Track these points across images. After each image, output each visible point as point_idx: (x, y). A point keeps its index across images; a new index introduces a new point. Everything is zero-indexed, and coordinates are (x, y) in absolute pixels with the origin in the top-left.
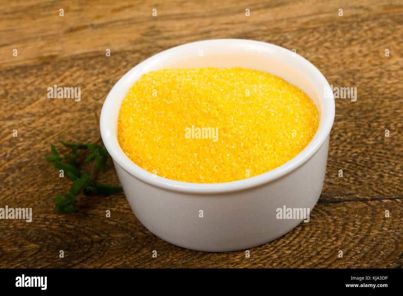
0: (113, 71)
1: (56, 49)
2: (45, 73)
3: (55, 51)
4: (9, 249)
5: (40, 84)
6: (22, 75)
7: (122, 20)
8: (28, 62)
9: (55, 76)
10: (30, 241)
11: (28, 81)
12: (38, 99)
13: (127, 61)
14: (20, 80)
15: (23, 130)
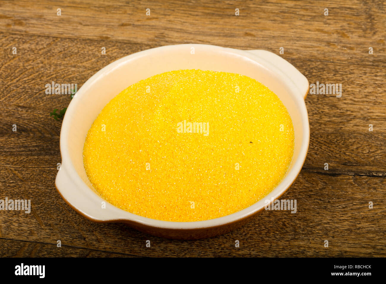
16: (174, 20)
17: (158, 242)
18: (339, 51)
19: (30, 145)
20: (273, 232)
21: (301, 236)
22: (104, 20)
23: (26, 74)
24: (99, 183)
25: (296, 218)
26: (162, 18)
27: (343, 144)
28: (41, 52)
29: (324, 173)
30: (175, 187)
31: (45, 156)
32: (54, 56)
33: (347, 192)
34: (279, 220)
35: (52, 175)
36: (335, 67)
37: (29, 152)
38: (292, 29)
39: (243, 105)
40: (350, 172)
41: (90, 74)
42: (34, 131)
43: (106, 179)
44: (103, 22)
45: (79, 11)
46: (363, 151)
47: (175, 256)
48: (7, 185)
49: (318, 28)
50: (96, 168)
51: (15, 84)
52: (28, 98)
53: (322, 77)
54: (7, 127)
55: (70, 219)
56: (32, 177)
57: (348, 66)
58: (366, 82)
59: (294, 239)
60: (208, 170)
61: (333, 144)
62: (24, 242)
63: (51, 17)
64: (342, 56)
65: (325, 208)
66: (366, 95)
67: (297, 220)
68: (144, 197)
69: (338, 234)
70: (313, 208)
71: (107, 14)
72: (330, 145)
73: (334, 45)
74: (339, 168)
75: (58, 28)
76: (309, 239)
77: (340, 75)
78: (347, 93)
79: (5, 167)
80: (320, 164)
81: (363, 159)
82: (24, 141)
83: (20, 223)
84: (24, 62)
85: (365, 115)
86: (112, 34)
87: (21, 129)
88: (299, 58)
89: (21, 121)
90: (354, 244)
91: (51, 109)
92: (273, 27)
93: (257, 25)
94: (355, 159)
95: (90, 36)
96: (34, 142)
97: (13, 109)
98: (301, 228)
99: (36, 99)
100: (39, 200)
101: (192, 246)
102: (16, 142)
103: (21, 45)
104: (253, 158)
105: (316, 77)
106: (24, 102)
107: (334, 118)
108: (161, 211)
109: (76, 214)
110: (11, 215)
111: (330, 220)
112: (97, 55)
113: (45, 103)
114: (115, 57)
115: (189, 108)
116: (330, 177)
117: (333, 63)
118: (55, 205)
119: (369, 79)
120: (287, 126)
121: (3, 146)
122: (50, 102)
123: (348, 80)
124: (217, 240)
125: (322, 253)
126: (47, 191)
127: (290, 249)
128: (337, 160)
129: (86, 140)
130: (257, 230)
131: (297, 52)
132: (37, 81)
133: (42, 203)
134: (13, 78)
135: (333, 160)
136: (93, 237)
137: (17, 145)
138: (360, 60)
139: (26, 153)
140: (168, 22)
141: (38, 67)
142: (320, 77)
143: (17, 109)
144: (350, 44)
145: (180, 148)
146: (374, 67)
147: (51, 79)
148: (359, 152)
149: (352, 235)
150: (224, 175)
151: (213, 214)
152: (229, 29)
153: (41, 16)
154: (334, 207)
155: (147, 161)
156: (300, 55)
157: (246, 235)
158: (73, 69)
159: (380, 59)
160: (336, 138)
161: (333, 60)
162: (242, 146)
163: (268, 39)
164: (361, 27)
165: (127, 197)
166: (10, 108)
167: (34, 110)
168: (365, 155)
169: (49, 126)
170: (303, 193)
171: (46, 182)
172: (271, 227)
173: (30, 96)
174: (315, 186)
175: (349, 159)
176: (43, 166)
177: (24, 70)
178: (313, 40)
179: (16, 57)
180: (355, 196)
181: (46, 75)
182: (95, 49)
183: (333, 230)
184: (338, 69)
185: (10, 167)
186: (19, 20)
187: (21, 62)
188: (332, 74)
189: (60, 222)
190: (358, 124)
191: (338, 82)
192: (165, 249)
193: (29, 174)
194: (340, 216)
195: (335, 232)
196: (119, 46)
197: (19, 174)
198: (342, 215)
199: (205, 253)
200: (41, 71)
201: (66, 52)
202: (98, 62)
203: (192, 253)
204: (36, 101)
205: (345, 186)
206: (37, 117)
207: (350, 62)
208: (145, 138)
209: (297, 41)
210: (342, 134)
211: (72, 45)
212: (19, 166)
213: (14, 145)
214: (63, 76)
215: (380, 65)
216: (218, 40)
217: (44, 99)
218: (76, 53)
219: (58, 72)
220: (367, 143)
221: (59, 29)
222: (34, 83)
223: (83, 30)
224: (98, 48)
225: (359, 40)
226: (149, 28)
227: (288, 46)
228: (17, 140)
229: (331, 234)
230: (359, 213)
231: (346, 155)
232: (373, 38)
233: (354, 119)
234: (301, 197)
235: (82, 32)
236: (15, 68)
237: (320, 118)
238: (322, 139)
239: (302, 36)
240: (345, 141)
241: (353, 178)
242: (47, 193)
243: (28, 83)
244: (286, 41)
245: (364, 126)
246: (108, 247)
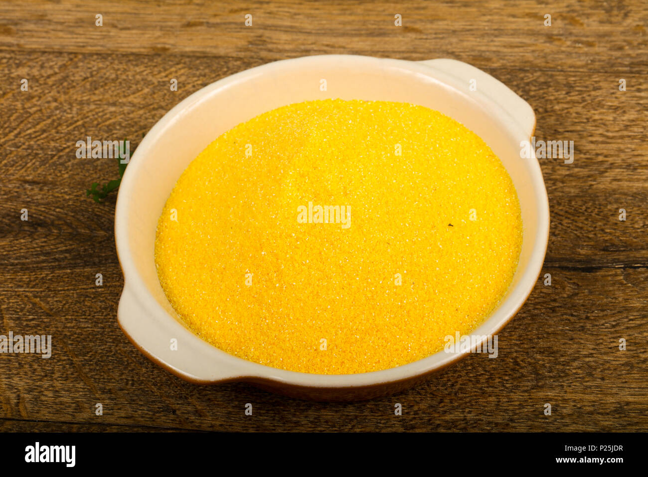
0: (214, 75)
1: (169, 41)
2: (154, 64)
3: (169, 44)
4: (83, 231)
5: (147, 75)
6: (134, 63)
7: (235, 23)
8: (142, 50)
9: (162, 70)
10: (101, 228)
11: (138, 69)
12: (142, 90)
13: (228, 68)
14: (132, 67)
15: (122, 118)
16: (278, 11)
17: (301, 408)
18: (568, 49)
19: (55, 250)
20: (500, 378)
21: (547, 382)
22: (155, 18)
23: (29, 122)
24: (193, 313)
25: (534, 350)
26: (257, 8)
27: (598, 215)
28: (50, 81)
29: (572, 267)
30: (330, 312)
31: (83, 269)
32: (74, 87)
33: (616, 298)
34: (506, 356)
35: (101, 302)
36: (566, 79)
37: (54, 262)
38: (484, 15)
39: (428, 161)
40: (616, 262)
41: (144, 115)
42: (59, 225)
43: (205, 306)
44: (155, 22)
45: (109, 4)
46: (634, 224)
47: (336, 431)
48: (25, 324)
49: (527, 11)
50: (183, 286)
51: (13, 142)
52: (40, 166)
53: (547, 98)
54: (9, 220)
55: (144, 379)
56: (67, 306)
57: (590, 76)
58: (623, 102)
59: (536, 387)
60: (384, 279)
61: (580, 215)
62: (67, 425)
63: (60, 16)
64: (576, 58)
65: (583, 329)
66: (627, 126)
67: (537, 353)
68: (277, 333)
69: (610, 372)
70: (562, 330)
71: (159, 6)
72: (576, 218)
73: (560, 40)
74: (597, 258)
75: (75, 36)
76: (562, 386)
77: (577, 93)
78: (594, 124)
79: (16, 292)
80: (564, 252)
81: (635, 238)
82: (43, 242)
83: (57, 391)
84: (23, 100)
85: (629, 161)
86: (172, 41)
87: (34, 223)
88: (504, 67)
89: (34, 208)
90: (639, 388)
91: (82, 184)
92: (451, 14)
93: (422, 12)
94: (621, 240)
95: (134, 48)
96: (62, 245)
97: (15, 187)
98: (545, 367)
99: (54, 168)
100: (84, 347)
101: (362, 411)
102: (29, 246)
103: (13, 70)
104: (456, 252)
105: (537, 98)
106: (33, 173)
107: (576, 170)
108: (308, 357)
109: (154, 368)
110: (39, 377)
111: (594, 349)
112: (151, 81)
113: (70, 173)
114: (184, 84)
115: (340, 173)
116: (583, 274)
117: (562, 73)
118: (114, 354)
119: (627, 97)
120: (506, 191)
121: (7, 255)
122: (80, 170)
123: (592, 100)
124: (405, 399)
125: (587, 408)
126: (96, 330)
127: (533, 406)
128: (592, 243)
129: (157, 237)
130: (471, 375)
131: (498, 56)
132: (50, 134)
133: (91, 353)
134: (7, 130)
135: (585, 244)
136: (189, 408)
137: (32, 252)
138: (608, 63)
139: (49, 265)
140: (268, 15)
141: (50, 109)
142: (543, 98)
143: (23, 186)
144: (587, 36)
145: (332, 244)
146: (633, 75)
147: (76, 129)
148: (626, 227)
149: (634, 374)
150: (412, 286)
151: (398, 355)
152: (375, 21)
153: (42, 16)
154: (597, 325)
155: (276, 270)
156: (505, 62)
157: (453, 385)
158: (113, 109)
159: (641, 59)
160: (584, 205)
161: (561, 66)
162: (436, 233)
163: (444, 35)
164: (601, 6)
165: (245, 335)
166: (10, 186)
167: (54, 186)
168: (639, 230)
169: (84, 213)
170: (541, 306)
171: (92, 314)
172: (494, 369)
173: (43, 162)
174: (559, 291)
175: (611, 239)
176: (83, 287)
177: (25, 115)
178: (523, 34)
179: (8, 93)
180: (630, 304)
181: (66, 122)
182: (145, 71)
183: (601, 366)
184: (573, 82)
185: (24, 291)
186: (4, 25)
187: (17, 101)
188: (564, 92)
189: (127, 384)
190: (619, 178)
191: (576, 105)
192: (316, 421)
193: (61, 302)
194: (609, 340)
195: (605, 369)
196: (188, 63)
197: (41, 303)
198: (612, 340)
199: (387, 422)
200: (56, 115)
201: (95, 79)
202: (154, 93)
203: (365, 424)
204: (55, 169)
205: (611, 288)
206: (61, 200)
207: (591, 69)
208: (269, 231)
209: (496, 36)
210: (594, 198)
211: (105, 66)
212: (41, 289)
213: (28, 252)
214: (95, 122)
215: (643, 71)
216: (358, 42)
217: (68, 167)
218: (113, 80)
219: (87, 115)
220: (638, 210)
221: (77, 38)
222: (47, 137)
223: (120, 37)
224: (151, 70)
225: (601, 28)
226: (236, 28)
227: (483, 46)
228: (31, 242)
229: (598, 373)
230: (641, 333)
231: (606, 233)
232: (625, 24)
233: (611, 168)
234: (539, 312)
235: (119, 42)
236: (10, 113)
237: (552, 171)
238: (560, 208)
239: (502, 28)
240: (600, 208)
241: (623, 273)
242: (96, 335)
243: (36, 137)
244: (476, 38)
245: (630, 181)
246: (218, 423)
